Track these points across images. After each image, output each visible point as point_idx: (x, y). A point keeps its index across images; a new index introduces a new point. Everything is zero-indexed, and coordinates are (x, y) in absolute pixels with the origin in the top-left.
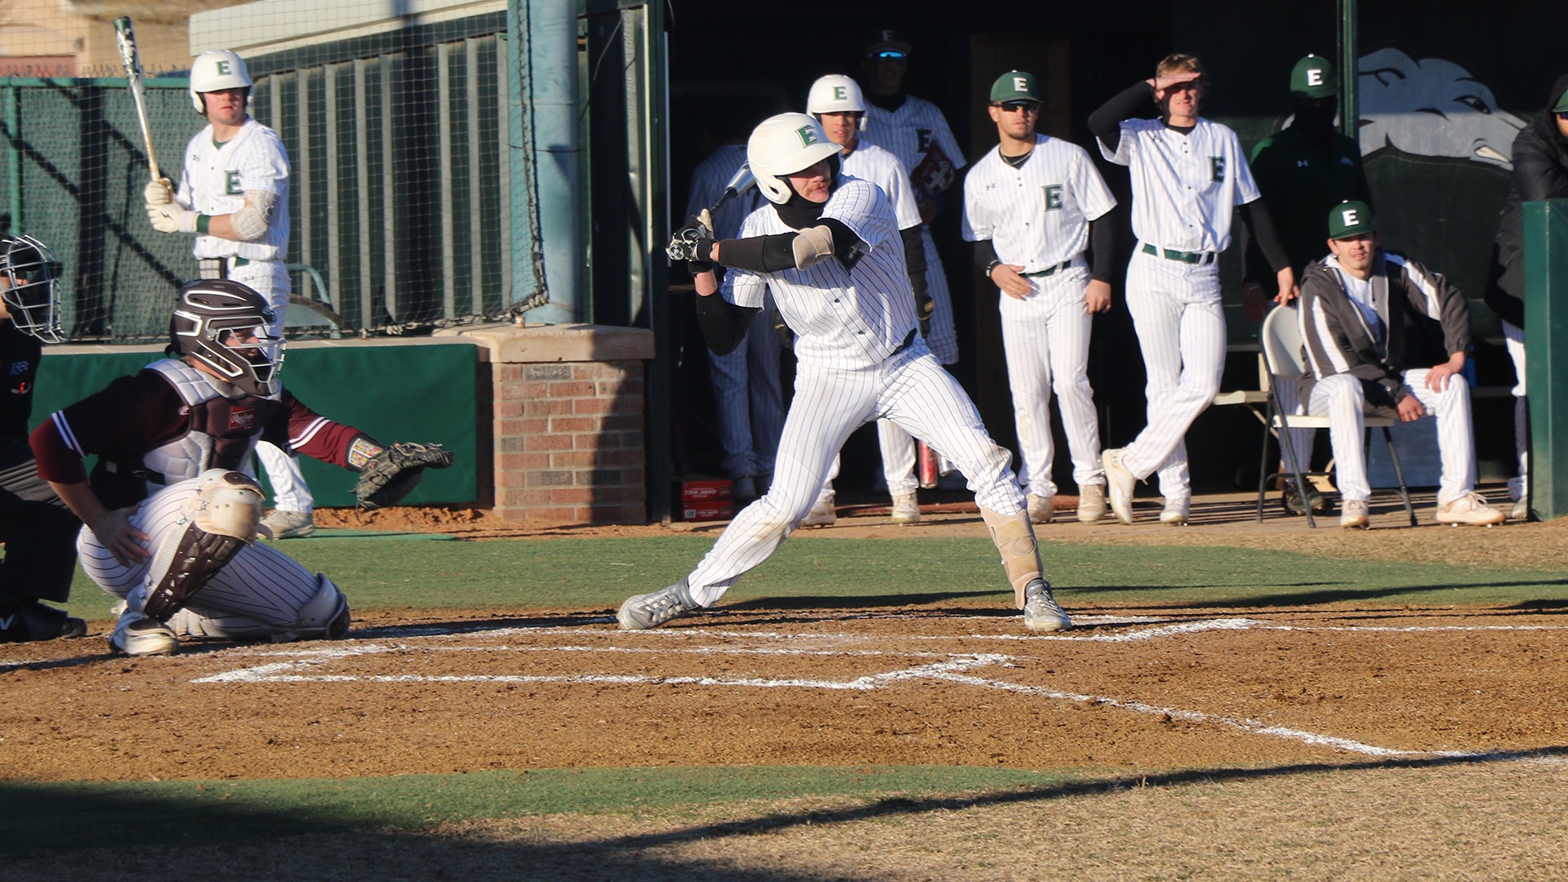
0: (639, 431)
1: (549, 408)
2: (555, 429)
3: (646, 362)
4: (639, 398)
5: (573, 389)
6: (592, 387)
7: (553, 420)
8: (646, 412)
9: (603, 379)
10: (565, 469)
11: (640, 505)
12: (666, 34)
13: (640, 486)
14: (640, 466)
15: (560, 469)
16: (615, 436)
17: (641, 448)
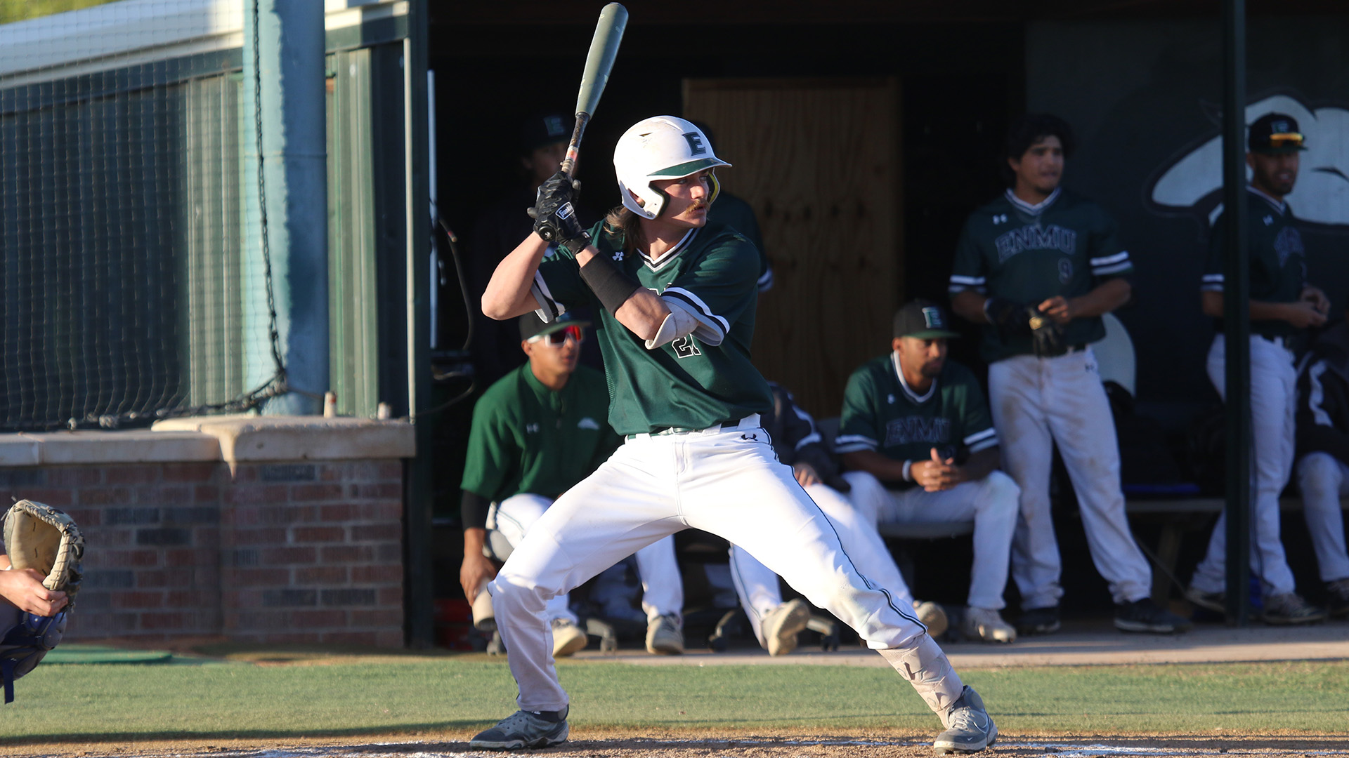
0: (396, 542)
1: (291, 515)
2: (298, 539)
3: (405, 461)
4: (397, 503)
5: (319, 492)
6: (338, 490)
7: (297, 530)
8: (405, 519)
9: (356, 481)
10: (309, 587)
11: (397, 630)
12: (430, 75)
13: (398, 607)
14: (398, 584)
15: (303, 587)
16: (369, 549)
17: (398, 562)
